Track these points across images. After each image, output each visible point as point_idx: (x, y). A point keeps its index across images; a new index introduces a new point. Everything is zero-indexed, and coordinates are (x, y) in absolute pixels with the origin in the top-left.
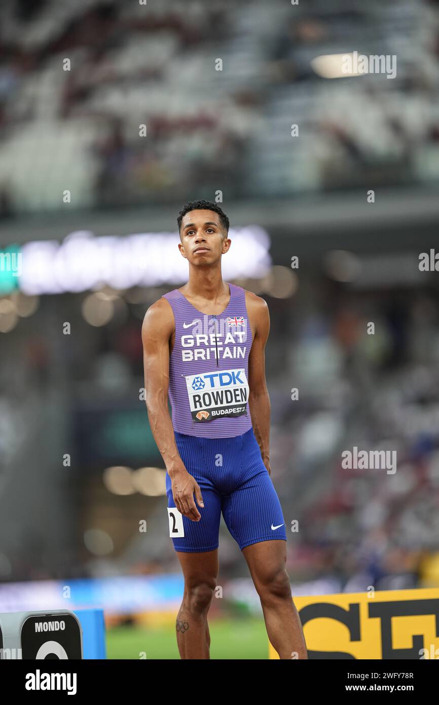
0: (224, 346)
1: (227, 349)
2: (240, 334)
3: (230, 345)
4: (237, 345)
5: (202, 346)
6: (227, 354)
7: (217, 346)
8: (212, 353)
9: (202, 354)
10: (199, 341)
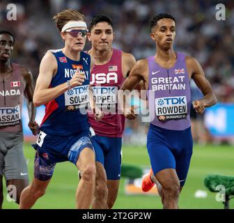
0: (173, 84)
1: (175, 85)
2: (182, 77)
3: (176, 83)
4: (180, 82)
5: (161, 83)
6: (175, 87)
7: (169, 84)
8: (167, 87)
9: (162, 87)
10: (160, 81)
